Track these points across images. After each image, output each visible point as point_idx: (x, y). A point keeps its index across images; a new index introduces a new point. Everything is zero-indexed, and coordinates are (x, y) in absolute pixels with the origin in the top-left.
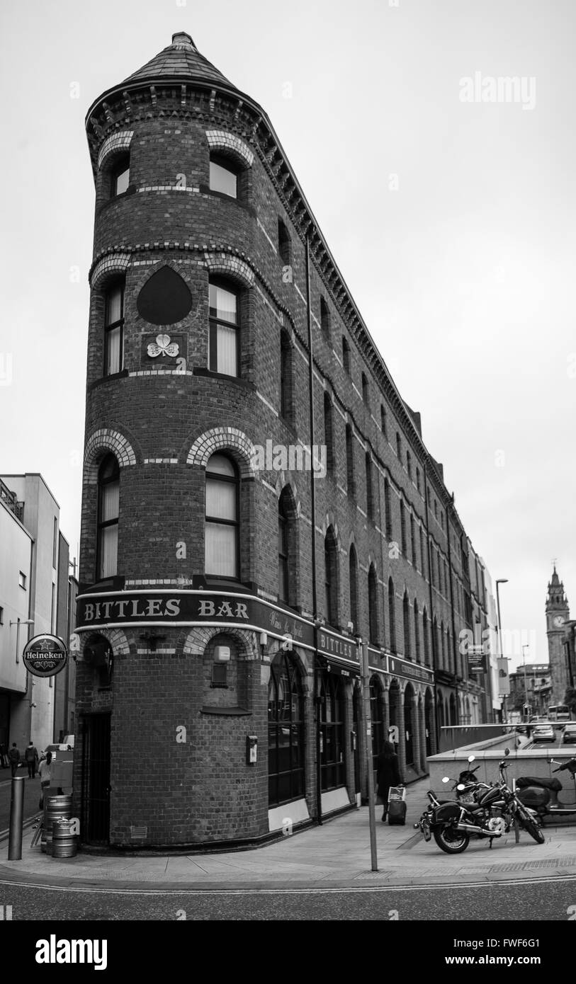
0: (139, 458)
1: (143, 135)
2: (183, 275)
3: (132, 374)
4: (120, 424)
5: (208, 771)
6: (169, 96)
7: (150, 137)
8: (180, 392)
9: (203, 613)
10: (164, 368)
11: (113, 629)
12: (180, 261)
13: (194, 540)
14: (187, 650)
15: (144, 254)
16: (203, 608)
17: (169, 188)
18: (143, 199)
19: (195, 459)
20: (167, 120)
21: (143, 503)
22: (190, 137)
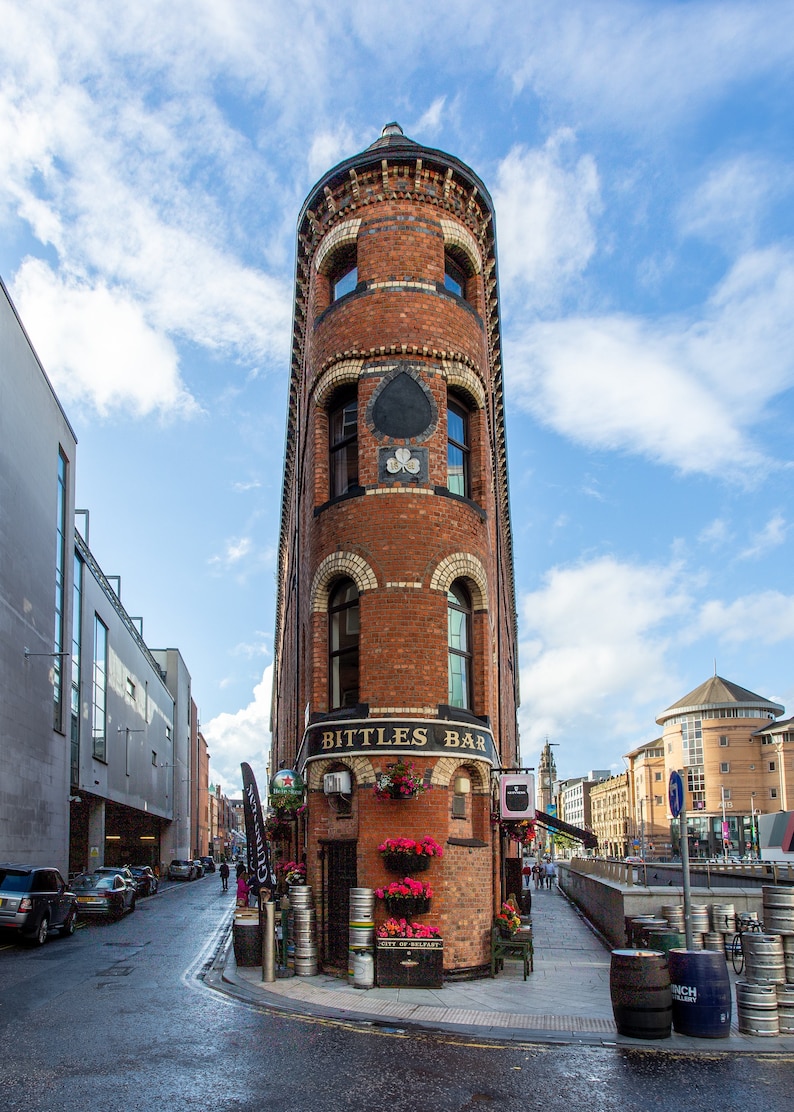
0: (380, 582)
1: (372, 222)
2: (421, 383)
3: (369, 492)
4: (358, 546)
5: (455, 901)
6: (401, 175)
7: (381, 224)
8: (422, 512)
9: (448, 744)
10: (404, 486)
11: (357, 757)
12: (418, 368)
13: (439, 669)
14: (434, 781)
15: (378, 359)
16: (449, 739)
17: (404, 284)
18: (376, 297)
19: (438, 584)
20: (399, 203)
21: (387, 629)
22: (425, 225)
